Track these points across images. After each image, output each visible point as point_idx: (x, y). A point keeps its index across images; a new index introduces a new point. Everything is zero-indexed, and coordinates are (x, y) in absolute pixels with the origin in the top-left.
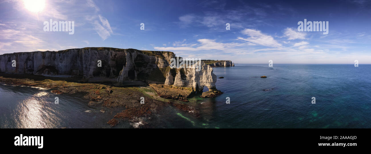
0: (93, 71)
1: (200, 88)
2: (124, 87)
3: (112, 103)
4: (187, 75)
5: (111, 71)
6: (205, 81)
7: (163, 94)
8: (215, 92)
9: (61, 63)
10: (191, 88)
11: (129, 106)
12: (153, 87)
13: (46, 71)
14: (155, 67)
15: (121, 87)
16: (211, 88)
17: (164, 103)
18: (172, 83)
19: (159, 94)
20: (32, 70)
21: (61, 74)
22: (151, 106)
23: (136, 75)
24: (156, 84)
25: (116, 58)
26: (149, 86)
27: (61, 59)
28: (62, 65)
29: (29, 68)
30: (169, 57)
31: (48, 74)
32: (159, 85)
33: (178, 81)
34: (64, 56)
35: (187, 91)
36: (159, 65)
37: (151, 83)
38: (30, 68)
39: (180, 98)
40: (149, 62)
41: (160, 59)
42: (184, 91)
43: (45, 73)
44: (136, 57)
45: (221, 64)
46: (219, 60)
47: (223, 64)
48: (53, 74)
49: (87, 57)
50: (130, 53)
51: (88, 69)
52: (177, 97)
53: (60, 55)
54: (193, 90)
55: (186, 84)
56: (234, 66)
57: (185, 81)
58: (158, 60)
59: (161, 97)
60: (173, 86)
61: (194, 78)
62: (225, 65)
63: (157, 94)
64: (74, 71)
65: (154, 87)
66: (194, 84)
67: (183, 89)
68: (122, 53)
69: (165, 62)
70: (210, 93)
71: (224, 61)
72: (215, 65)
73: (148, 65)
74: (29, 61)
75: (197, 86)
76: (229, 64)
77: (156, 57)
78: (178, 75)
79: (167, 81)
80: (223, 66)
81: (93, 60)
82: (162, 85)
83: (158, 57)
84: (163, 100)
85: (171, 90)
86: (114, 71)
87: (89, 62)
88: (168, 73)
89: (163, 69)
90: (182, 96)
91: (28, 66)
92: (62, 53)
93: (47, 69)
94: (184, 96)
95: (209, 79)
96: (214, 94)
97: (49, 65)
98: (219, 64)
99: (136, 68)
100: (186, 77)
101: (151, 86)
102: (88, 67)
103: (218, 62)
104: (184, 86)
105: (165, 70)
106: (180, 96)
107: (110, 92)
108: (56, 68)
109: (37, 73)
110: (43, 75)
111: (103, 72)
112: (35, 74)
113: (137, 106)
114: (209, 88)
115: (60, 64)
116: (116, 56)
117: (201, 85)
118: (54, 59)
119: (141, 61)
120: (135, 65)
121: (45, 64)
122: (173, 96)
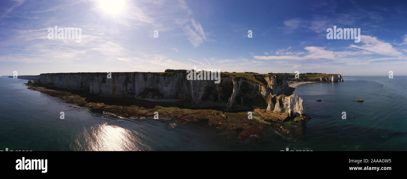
0: (201, 97)
1: (294, 114)
2: (235, 113)
3: (232, 126)
4: (284, 104)
5: (219, 96)
6: (297, 109)
7: (266, 118)
8: (305, 117)
9: (167, 86)
10: (287, 114)
11: (245, 128)
12: (257, 112)
13: (150, 95)
14: (259, 94)
15: (232, 112)
16: (302, 115)
17: (267, 125)
18: (273, 108)
19: (263, 118)
20: (133, 94)
21: (166, 98)
22: (259, 127)
23: (242, 101)
24: (260, 109)
25: (222, 84)
26: (254, 110)
27: (166, 83)
28: (167, 89)
29: (129, 91)
30: (270, 81)
31: (153, 98)
32: (262, 110)
33: (277, 108)
34: (169, 80)
35: (284, 116)
36: (262, 93)
37: (255, 108)
38: (131, 91)
39: (278, 122)
40: (254, 89)
41: (263, 87)
42: (282, 116)
43: (149, 97)
44: (241, 84)
45: (328, 78)
46: (326, 73)
47: (331, 79)
48: (157, 98)
49: (196, 84)
50: (237, 81)
51: (198, 95)
52: (276, 121)
53: (165, 79)
54: (289, 116)
55: (283, 110)
56: (343, 81)
57: (283, 108)
58: (261, 88)
59: (265, 120)
60: (274, 111)
61: (289, 106)
62: (332, 80)
63: (261, 118)
64: (179, 95)
65: (259, 112)
66: (289, 111)
67: (281, 114)
68: (228, 79)
69: (267, 90)
70: (301, 119)
71: (331, 75)
72: (321, 80)
73: (252, 92)
74: (130, 83)
75: (292, 112)
76: (338, 79)
77: (259, 85)
78: (277, 104)
79: (269, 107)
80: (331, 81)
81: (202, 86)
82: (265, 110)
83: (261, 85)
84: (266, 123)
85: (272, 114)
86: (221, 96)
87: (198, 88)
88: (270, 101)
89: (265, 96)
90: (279, 120)
91: (128, 89)
92: (167, 76)
93: (150, 93)
94: (281, 120)
95: (301, 108)
96: (303, 119)
97: (151, 87)
98: (326, 79)
99: (242, 94)
100: (283, 105)
101: (256, 111)
102: (197, 93)
103: (325, 77)
104: (282, 112)
105: (267, 97)
106: (278, 120)
107: (225, 118)
108: (160, 92)
109: (140, 97)
110: (147, 99)
111: (211, 97)
112: (137, 99)
113: (250, 127)
114: (300, 114)
115: (165, 88)
116: (223, 82)
117: (295, 112)
118: (158, 82)
119: (245, 88)
120: (241, 92)
121: (146, 87)
122: (273, 120)
